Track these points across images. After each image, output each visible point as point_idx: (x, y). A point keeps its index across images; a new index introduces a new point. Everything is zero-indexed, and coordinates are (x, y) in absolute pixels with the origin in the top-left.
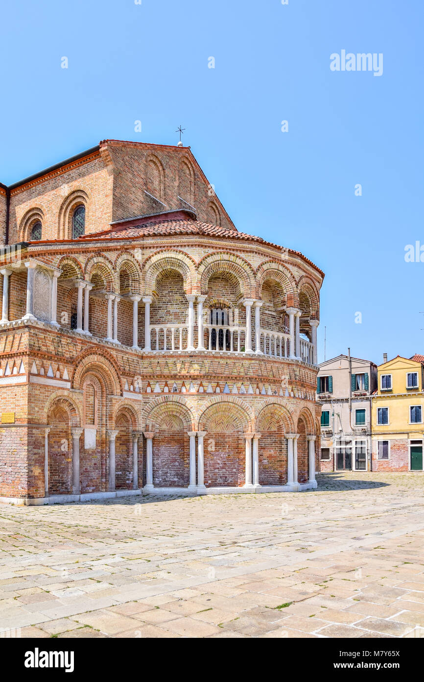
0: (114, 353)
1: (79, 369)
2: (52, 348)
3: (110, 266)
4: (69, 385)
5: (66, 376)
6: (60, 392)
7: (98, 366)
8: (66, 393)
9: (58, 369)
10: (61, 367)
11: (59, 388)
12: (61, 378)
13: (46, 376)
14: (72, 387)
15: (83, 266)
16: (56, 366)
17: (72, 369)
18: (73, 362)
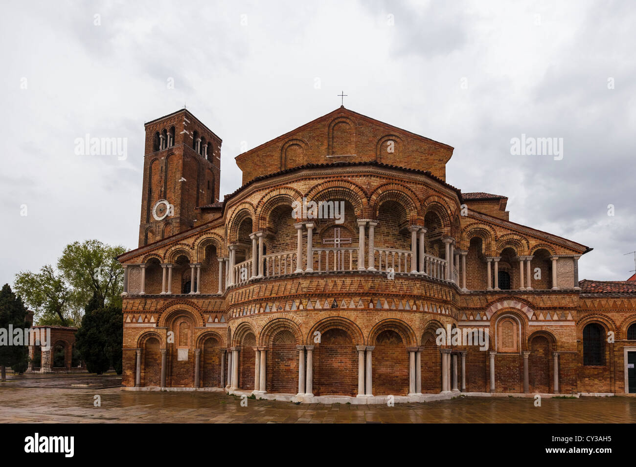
0: (195, 301)
1: (164, 315)
2: (140, 307)
3: (187, 248)
4: (154, 325)
5: (153, 320)
6: (147, 330)
7: (182, 310)
8: (152, 330)
9: (146, 317)
10: (148, 316)
11: (146, 328)
12: (149, 322)
13: (137, 322)
14: (157, 326)
15: (163, 255)
16: (144, 316)
17: (157, 315)
18: (158, 312)
